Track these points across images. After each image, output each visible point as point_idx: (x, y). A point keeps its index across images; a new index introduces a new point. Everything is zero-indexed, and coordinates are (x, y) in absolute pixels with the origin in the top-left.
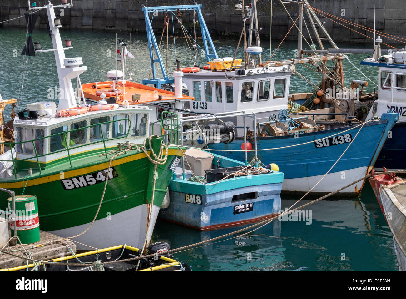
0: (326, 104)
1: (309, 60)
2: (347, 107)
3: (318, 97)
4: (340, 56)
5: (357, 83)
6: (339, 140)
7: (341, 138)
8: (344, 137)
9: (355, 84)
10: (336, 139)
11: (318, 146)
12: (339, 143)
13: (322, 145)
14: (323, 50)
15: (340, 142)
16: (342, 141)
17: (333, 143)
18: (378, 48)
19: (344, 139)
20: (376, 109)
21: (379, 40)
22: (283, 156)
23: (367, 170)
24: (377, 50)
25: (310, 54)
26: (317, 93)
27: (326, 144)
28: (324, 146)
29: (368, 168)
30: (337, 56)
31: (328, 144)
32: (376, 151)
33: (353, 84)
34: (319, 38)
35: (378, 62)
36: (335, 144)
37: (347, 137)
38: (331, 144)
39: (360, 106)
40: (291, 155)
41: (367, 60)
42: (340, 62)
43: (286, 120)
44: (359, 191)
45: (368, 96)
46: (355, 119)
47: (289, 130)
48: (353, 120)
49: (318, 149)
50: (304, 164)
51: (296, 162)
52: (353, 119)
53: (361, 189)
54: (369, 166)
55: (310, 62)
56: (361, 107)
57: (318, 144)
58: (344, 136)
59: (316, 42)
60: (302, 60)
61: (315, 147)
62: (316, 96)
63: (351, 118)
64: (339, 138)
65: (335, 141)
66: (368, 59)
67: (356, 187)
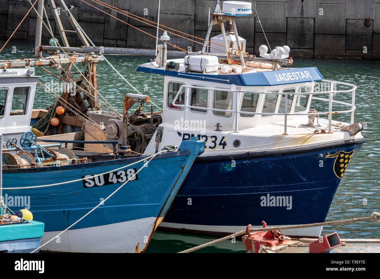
0: (69, 128)
1: (51, 62)
2: (117, 132)
3: (57, 116)
4: (93, 57)
5: (133, 98)
6: (118, 177)
7: (121, 174)
8: (126, 173)
9: (129, 100)
10: (115, 175)
11: (87, 185)
12: (118, 182)
13: (93, 184)
14: (68, 46)
15: (120, 180)
16: (122, 179)
17: (110, 180)
18: (164, 49)
19: (126, 175)
20: (161, 137)
21: (166, 37)
22: (34, 199)
23: (155, 223)
24: (162, 51)
25: (53, 52)
26: (55, 111)
27: (100, 182)
28: (95, 185)
29: (157, 219)
30: (90, 57)
31: (103, 182)
32: (170, 195)
33: (127, 99)
34: (62, 29)
35: (164, 68)
36: (113, 182)
37: (131, 172)
38: (107, 182)
39: (132, 132)
40: (47, 196)
41: (147, 65)
42: (93, 67)
43: (32, 147)
44: (142, 252)
45: (141, 117)
46: (130, 149)
47: (37, 161)
48: (128, 152)
49: (86, 189)
50: (64, 211)
51: (53, 208)
52: (127, 150)
53: (144, 250)
54: (158, 217)
55: (51, 64)
56: (134, 133)
57: (87, 182)
58: (126, 171)
59: (57, 34)
60: (41, 60)
61: (82, 186)
62: (53, 114)
63: (125, 148)
64: (119, 173)
65: (112, 179)
66: (149, 63)
67: (137, 247)
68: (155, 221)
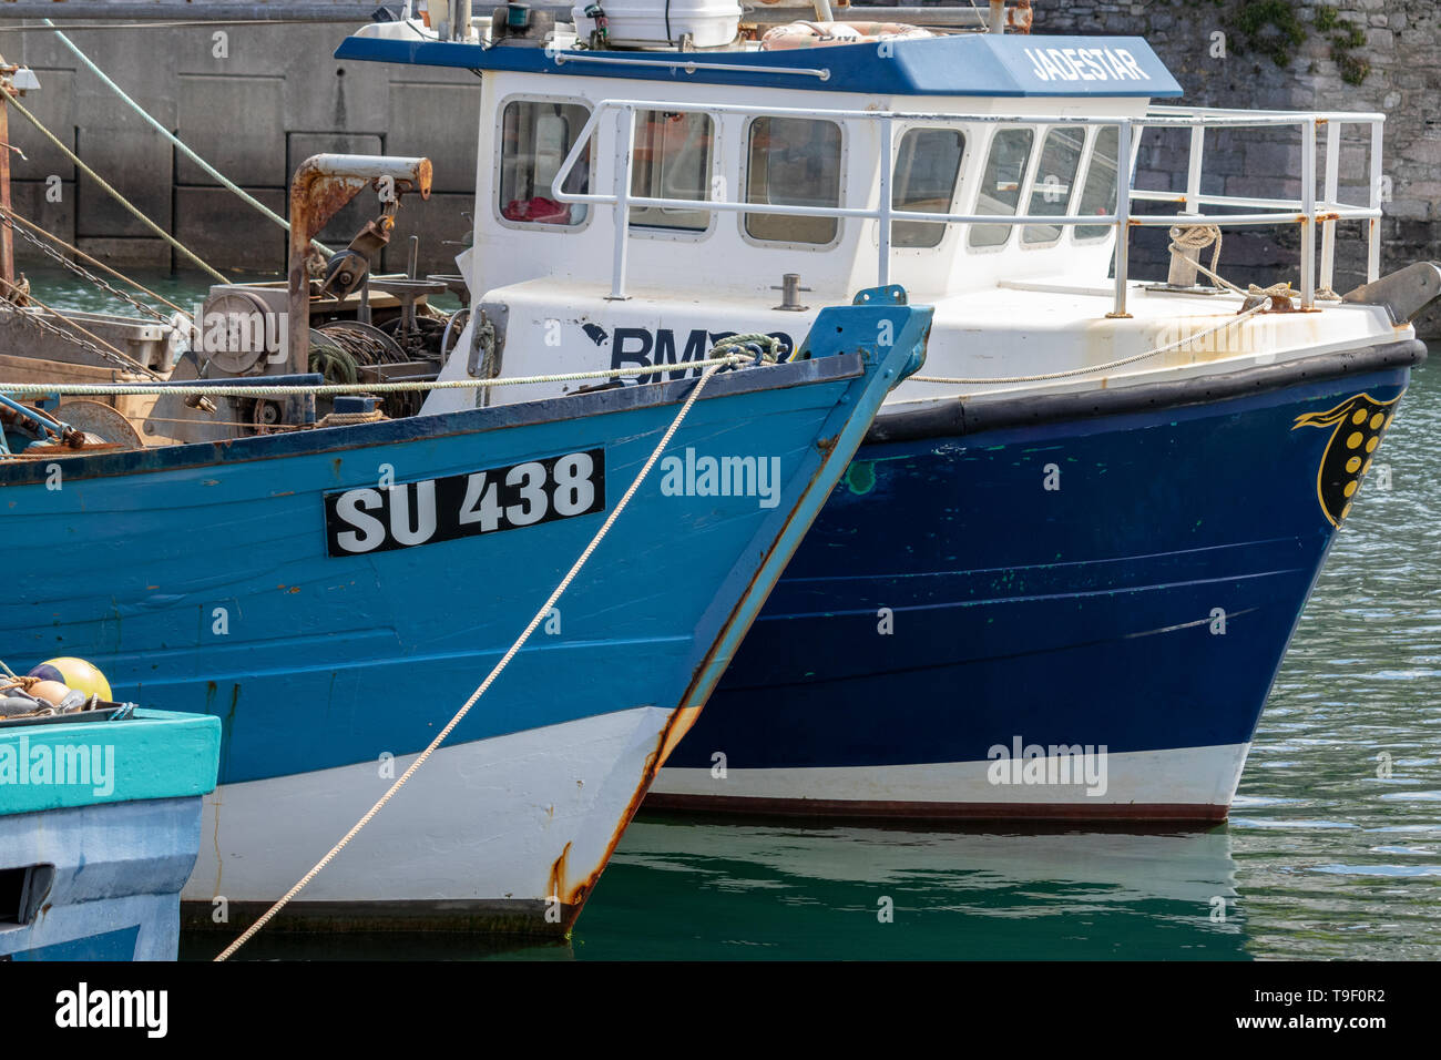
6: (509, 496)
7: (526, 479)
8: (550, 476)
10: (493, 487)
11: (347, 541)
12: (504, 524)
13: (376, 535)
15: (515, 515)
16: (527, 510)
17: (466, 516)
19: (550, 487)
23: (665, 736)
27: (414, 527)
28: (390, 544)
29: (673, 719)
31: (427, 526)
36: (478, 524)
37: (573, 471)
38: (449, 527)
40: (125, 609)
44: (581, 890)
49: (339, 566)
50: (212, 685)
51: (155, 668)
53: (594, 876)
54: (681, 704)
57: (348, 527)
58: (549, 465)
61: (318, 544)
64: (513, 478)
65: (477, 507)
67: (558, 866)
68: (662, 727)
